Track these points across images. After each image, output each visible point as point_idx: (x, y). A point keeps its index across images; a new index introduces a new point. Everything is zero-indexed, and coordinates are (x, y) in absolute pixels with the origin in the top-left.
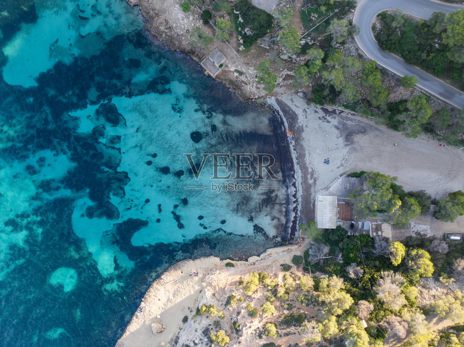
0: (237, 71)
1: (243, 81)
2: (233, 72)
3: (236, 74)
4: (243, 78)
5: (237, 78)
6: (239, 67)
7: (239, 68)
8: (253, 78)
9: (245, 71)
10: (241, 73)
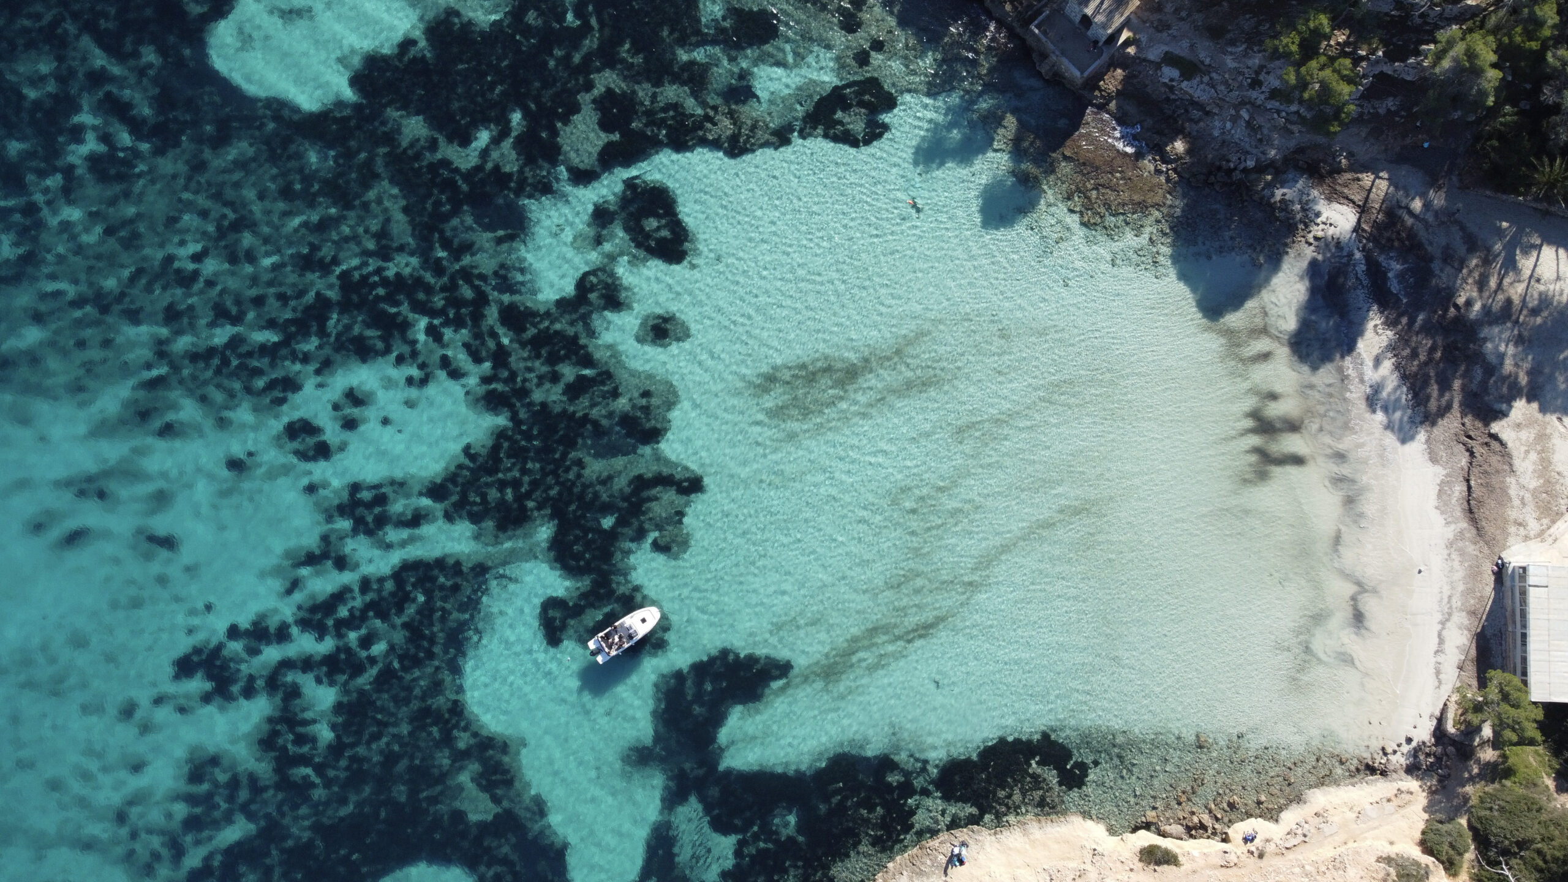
0: (1170, 59)
1: (1194, 103)
2: (1158, 66)
3: (1170, 73)
4: (1195, 89)
5: (1171, 89)
6: (1185, 44)
7: (1181, 49)
8: (1240, 87)
9: (1207, 61)
10: (1189, 69)
